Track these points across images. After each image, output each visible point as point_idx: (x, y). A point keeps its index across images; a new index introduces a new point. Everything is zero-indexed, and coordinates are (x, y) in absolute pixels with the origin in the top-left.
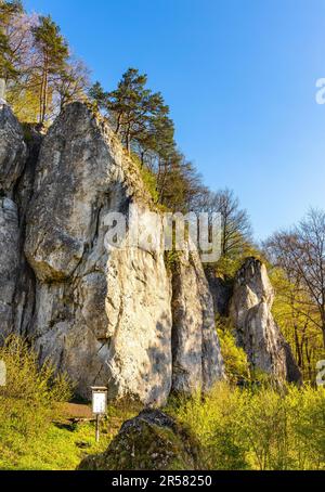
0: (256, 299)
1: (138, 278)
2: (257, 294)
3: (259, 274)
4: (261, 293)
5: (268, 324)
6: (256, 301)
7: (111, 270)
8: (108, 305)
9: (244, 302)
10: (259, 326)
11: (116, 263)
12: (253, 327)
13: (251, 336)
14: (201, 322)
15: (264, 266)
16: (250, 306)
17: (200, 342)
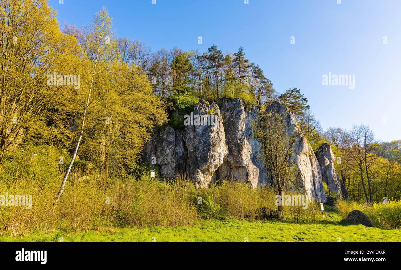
0: (328, 161)
1: (305, 165)
2: (329, 159)
3: (329, 151)
4: (330, 159)
5: (334, 172)
6: (328, 162)
7: (299, 163)
8: (302, 176)
9: (324, 163)
10: (330, 173)
11: (300, 160)
12: (328, 173)
13: (327, 177)
14: (318, 177)
15: (331, 147)
16: (326, 165)
17: (319, 184)
